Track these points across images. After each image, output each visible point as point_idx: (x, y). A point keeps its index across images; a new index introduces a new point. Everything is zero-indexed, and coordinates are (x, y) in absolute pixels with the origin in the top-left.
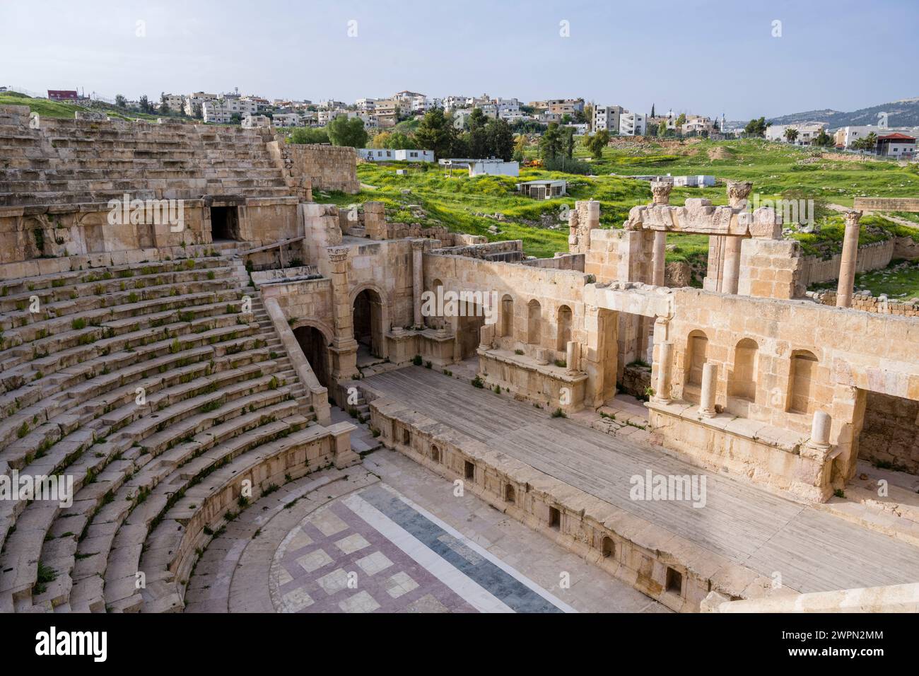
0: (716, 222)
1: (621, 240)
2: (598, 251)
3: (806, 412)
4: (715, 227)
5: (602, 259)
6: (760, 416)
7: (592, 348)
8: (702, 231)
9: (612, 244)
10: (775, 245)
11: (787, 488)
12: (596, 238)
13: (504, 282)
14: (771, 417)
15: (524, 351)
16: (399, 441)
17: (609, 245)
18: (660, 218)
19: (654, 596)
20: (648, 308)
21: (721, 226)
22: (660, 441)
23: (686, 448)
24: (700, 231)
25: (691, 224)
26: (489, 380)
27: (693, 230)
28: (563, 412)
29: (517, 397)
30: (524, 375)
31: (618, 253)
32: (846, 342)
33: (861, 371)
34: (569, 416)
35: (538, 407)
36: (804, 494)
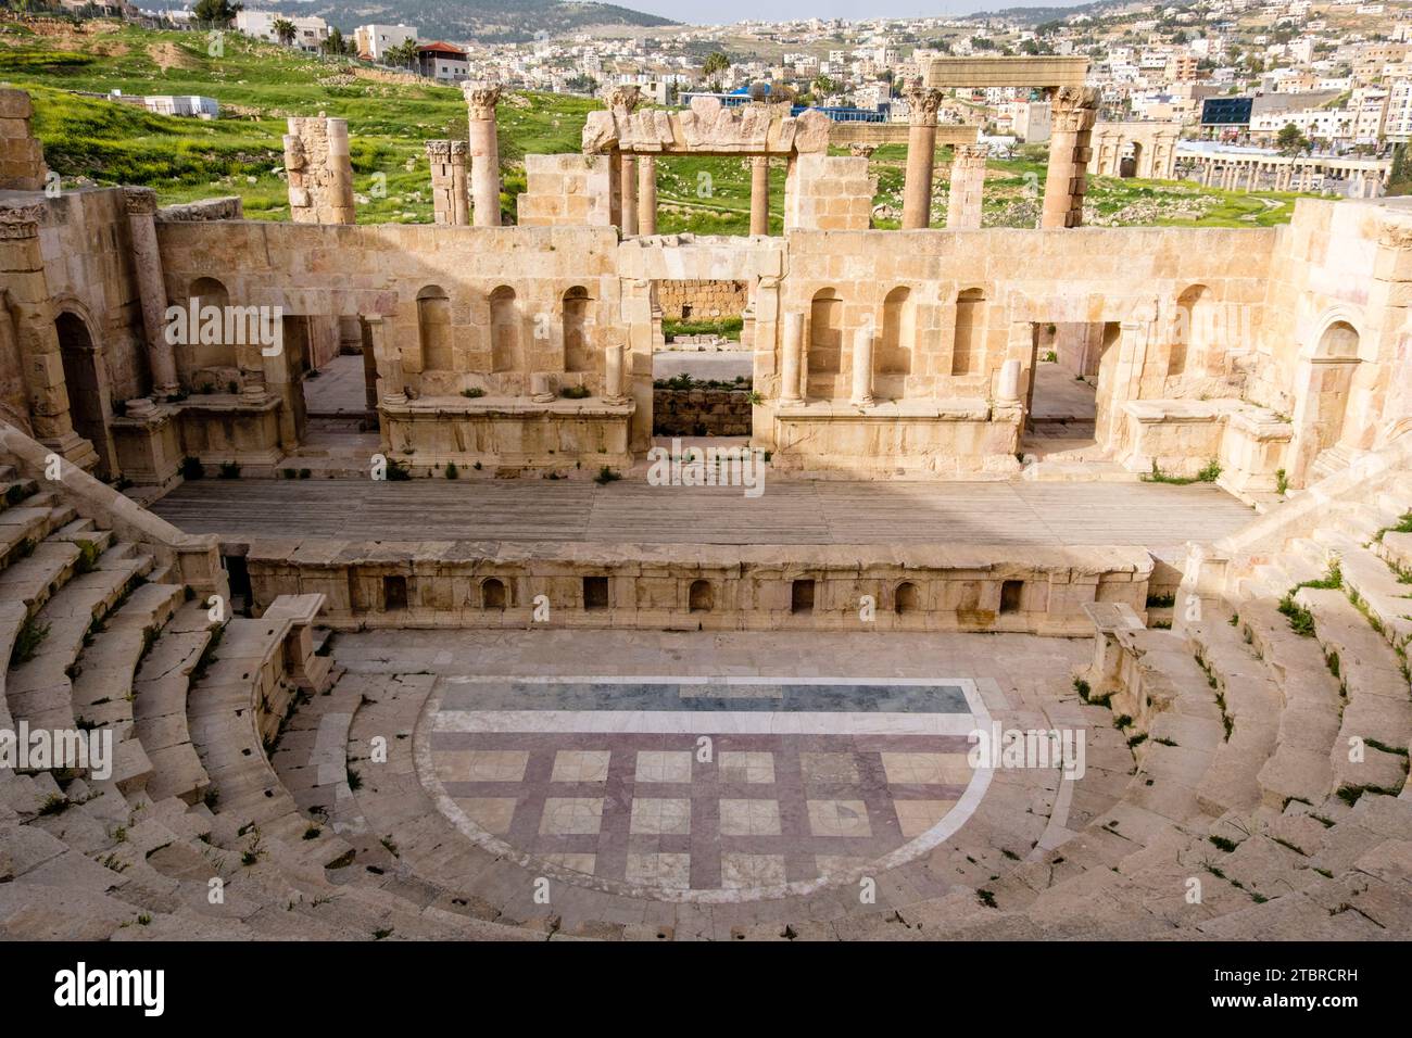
0: (746, 133)
1: (592, 171)
2: (547, 193)
3: (967, 371)
4: (744, 141)
5: (554, 208)
6: (920, 390)
7: (641, 351)
8: (726, 149)
9: (575, 180)
10: (847, 162)
11: (981, 468)
12: (537, 171)
13: (420, 262)
14: (934, 387)
15: (484, 388)
16: (369, 608)
17: (567, 180)
18: (652, 129)
19: (990, 627)
20: (745, 267)
21: (753, 140)
22: (798, 464)
23: (839, 461)
24: (720, 149)
25: (706, 138)
26: (420, 460)
27: (710, 148)
28: (613, 471)
29: (503, 473)
30: (515, 429)
31: (587, 194)
32: (1022, 268)
33: (1040, 301)
34: (625, 475)
35: (554, 477)
36: (1001, 468)
